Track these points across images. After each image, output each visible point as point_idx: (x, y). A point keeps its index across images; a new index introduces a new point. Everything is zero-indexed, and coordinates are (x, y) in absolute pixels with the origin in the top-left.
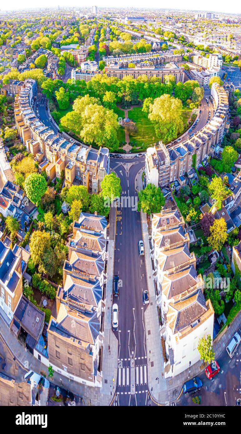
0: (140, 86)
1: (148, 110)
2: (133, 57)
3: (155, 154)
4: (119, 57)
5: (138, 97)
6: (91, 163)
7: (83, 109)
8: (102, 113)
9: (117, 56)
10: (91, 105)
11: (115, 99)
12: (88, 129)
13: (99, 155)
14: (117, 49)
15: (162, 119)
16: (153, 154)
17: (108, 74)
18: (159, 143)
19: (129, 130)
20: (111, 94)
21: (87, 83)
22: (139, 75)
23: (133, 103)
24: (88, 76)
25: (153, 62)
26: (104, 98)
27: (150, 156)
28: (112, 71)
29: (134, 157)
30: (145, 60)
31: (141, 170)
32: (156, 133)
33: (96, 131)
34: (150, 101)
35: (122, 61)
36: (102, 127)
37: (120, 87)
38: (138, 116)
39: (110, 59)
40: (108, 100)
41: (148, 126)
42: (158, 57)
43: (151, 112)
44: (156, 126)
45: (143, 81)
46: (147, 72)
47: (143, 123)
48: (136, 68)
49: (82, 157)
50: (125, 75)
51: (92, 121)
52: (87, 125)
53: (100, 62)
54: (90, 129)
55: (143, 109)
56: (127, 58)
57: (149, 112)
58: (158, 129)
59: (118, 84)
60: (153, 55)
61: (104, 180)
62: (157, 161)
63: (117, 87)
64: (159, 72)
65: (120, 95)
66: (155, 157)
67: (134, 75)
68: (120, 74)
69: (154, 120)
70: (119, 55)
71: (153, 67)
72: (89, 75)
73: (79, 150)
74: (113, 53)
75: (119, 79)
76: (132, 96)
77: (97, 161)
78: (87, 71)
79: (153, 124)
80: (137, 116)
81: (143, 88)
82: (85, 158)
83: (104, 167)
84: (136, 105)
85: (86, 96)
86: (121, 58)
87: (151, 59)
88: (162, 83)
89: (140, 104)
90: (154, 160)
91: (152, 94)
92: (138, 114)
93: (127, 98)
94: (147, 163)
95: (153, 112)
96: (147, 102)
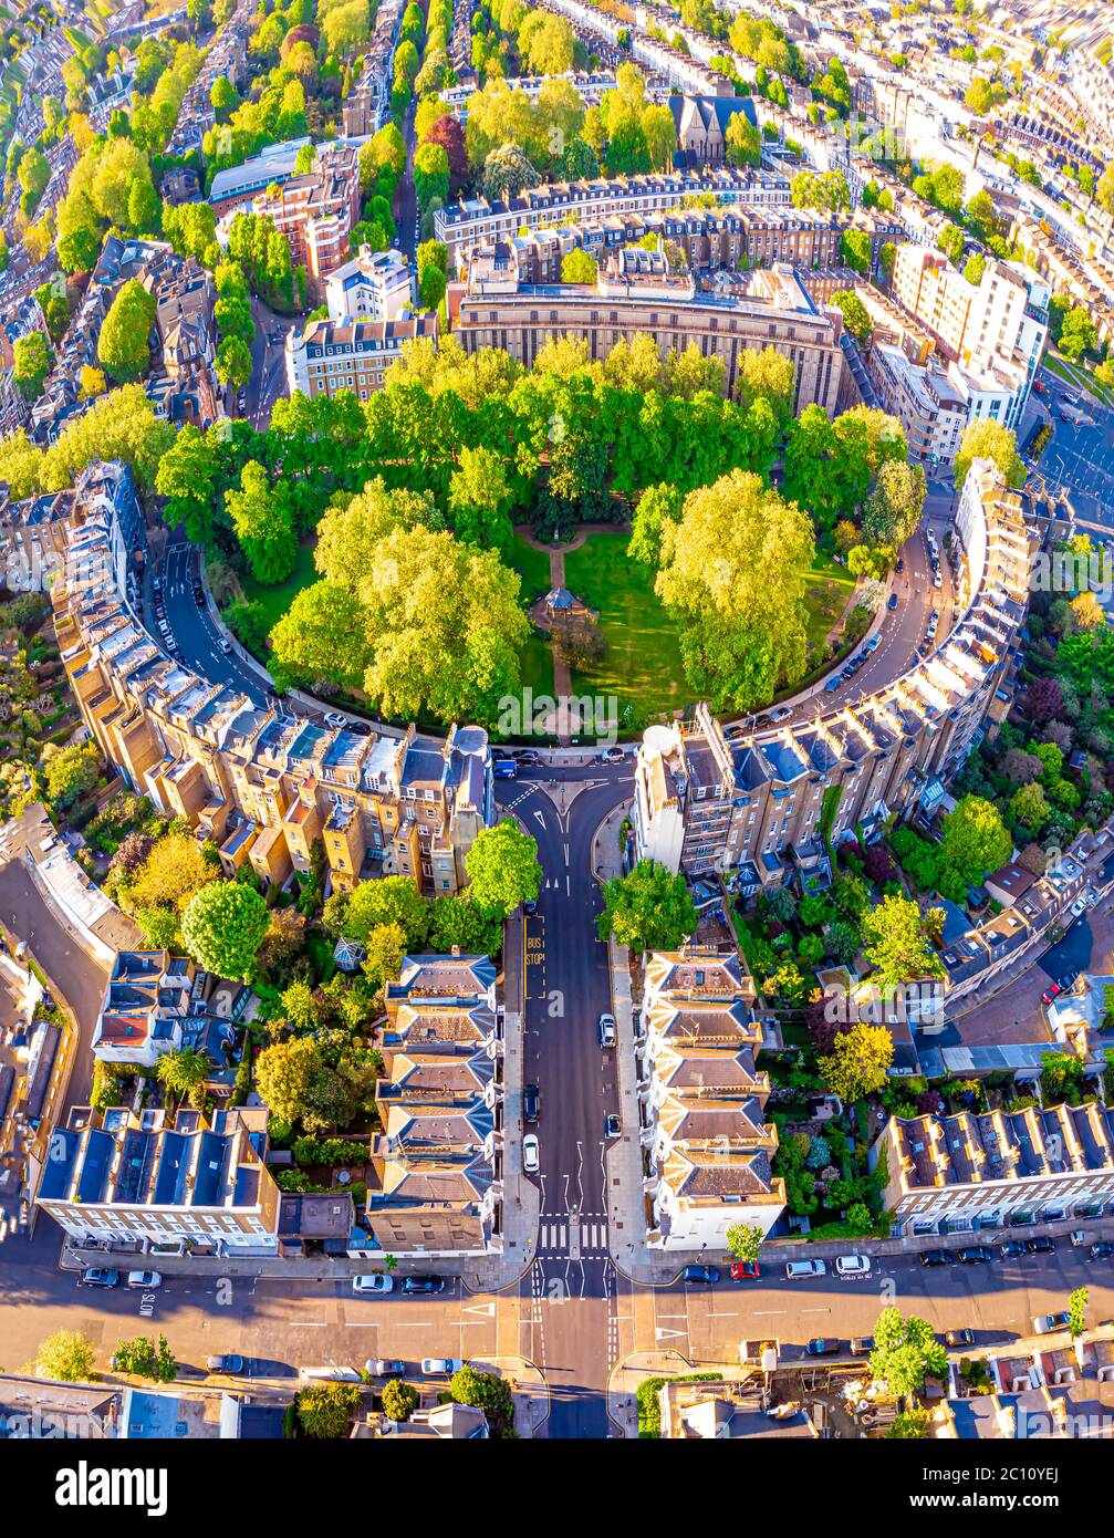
0: (624, 405)
1: (655, 552)
2: (584, 204)
3: (674, 752)
4: (517, 205)
5: (610, 475)
6: (420, 793)
7: (360, 566)
8: (449, 570)
9: (506, 198)
10: (398, 533)
11: (507, 491)
12: (394, 655)
13: (448, 760)
14: (507, 146)
15: (713, 606)
16: (667, 754)
17: (464, 334)
18: (698, 712)
19: (568, 646)
20: (483, 462)
21: (366, 406)
22: (615, 340)
23: (587, 512)
24: (367, 364)
25: (688, 252)
26: (452, 489)
27: (655, 760)
28: (484, 315)
29: (592, 762)
30: (647, 229)
31: (617, 810)
32: (687, 666)
33: (428, 660)
34: (664, 504)
35: (528, 238)
36: (453, 638)
37: (527, 419)
38: (611, 578)
39: (471, 225)
40: (474, 496)
41: (650, 631)
42: (714, 211)
43: (670, 564)
44: (687, 636)
45: (634, 380)
46: (654, 321)
47: (631, 616)
48: (603, 289)
49: (383, 775)
50: (549, 338)
51: (408, 616)
52: (387, 638)
53: (424, 252)
54: (402, 653)
55: (633, 544)
56: (555, 210)
57: (658, 562)
58: (693, 649)
59: (518, 401)
60: (687, 193)
61: (475, 846)
62: (682, 785)
63: (510, 415)
64: (714, 325)
65: (528, 463)
66: (674, 767)
67: (594, 332)
68: (524, 331)
69: (681, 603)
70: (514, 191)
71: (686, 288)
72: (370, 353)
73: (366, 751)
74: (487, 177)
75: (521, 366)
76: (584, 467)
77: (443, 781)
78: (360, 330)
79: (675, 622)
80: (605, 582)
81: (635, 425)
82: (394, 777)
83: (472, 801)
84: (602, 521)
85: (368, 487)
86: (523, 214)
87: (673, 223)
88: (726, 402)
89: (616, 518)
90: (672, 780)
91: (678, 464)
92: (608, 570)
93: (559, 484)
94: (641, 786)
95: (676, 564)
96: (651, 509)
